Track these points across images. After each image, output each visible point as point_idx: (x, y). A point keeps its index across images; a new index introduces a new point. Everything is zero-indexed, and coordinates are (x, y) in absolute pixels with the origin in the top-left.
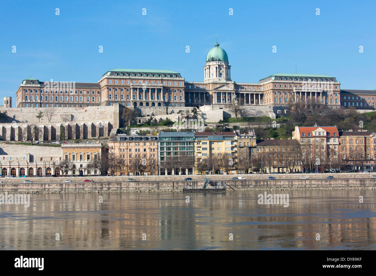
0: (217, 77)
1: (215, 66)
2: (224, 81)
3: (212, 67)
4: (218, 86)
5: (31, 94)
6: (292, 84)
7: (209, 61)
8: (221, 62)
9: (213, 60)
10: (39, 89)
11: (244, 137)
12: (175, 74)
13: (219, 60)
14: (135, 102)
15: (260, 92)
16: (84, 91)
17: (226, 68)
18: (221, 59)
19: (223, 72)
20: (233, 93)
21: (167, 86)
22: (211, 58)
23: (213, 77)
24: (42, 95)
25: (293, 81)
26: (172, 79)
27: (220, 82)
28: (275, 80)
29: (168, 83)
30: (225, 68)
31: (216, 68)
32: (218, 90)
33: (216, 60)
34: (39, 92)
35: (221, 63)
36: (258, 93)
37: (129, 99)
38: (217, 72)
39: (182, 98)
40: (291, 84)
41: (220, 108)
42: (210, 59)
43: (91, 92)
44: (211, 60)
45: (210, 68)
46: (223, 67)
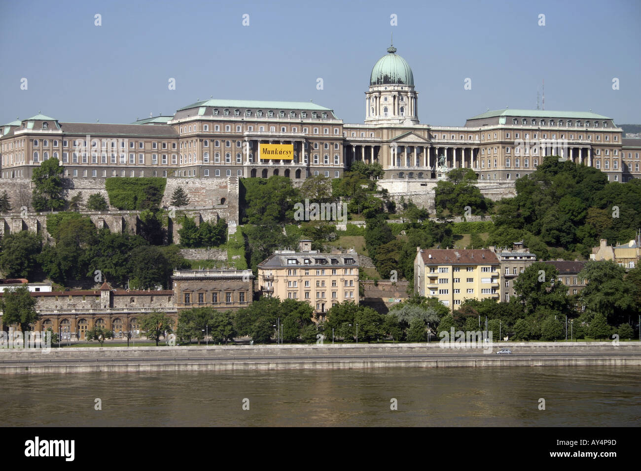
0: (394, 114)
1: (392, 93)
2: (409, 124)
3: (384, 95)
4: (399, 134)
5: (45, 150)
6: (538, 132)
7: (378, 82)
8: (403, 85)
9: (387, 80)
10: (60, 138)
11: (513, 258)
12: (325, 112)
13: (400, 82)
14: (254, 168)
15: (473, 144)
16: (147, 142)
17: (412, 98)
18: (403, 79)
19: (406, 105)
20: (427, 149)
21: (311, 136)
22: (383, 77)
23: (386, 114)
24: (66, 150)
25: (540, 127)
26: (321, 122)
27: (402, 126)
28: (506, 123)
29: (312, 130)
30: (410, 99)
31: (394, 97)
32: (399, 142)
33: (394, 82)
34: (61, 144)
35: (402, 88)
36: (469, 146)
37: (241, 162)
38: (394, 104)
39: (338, 160)
40: (535, 132)
41: (422, 185)
42: (381, 78)
43: (160, 144)
44: (382, 80)
45: (380, 98)
46: (407, 95)
